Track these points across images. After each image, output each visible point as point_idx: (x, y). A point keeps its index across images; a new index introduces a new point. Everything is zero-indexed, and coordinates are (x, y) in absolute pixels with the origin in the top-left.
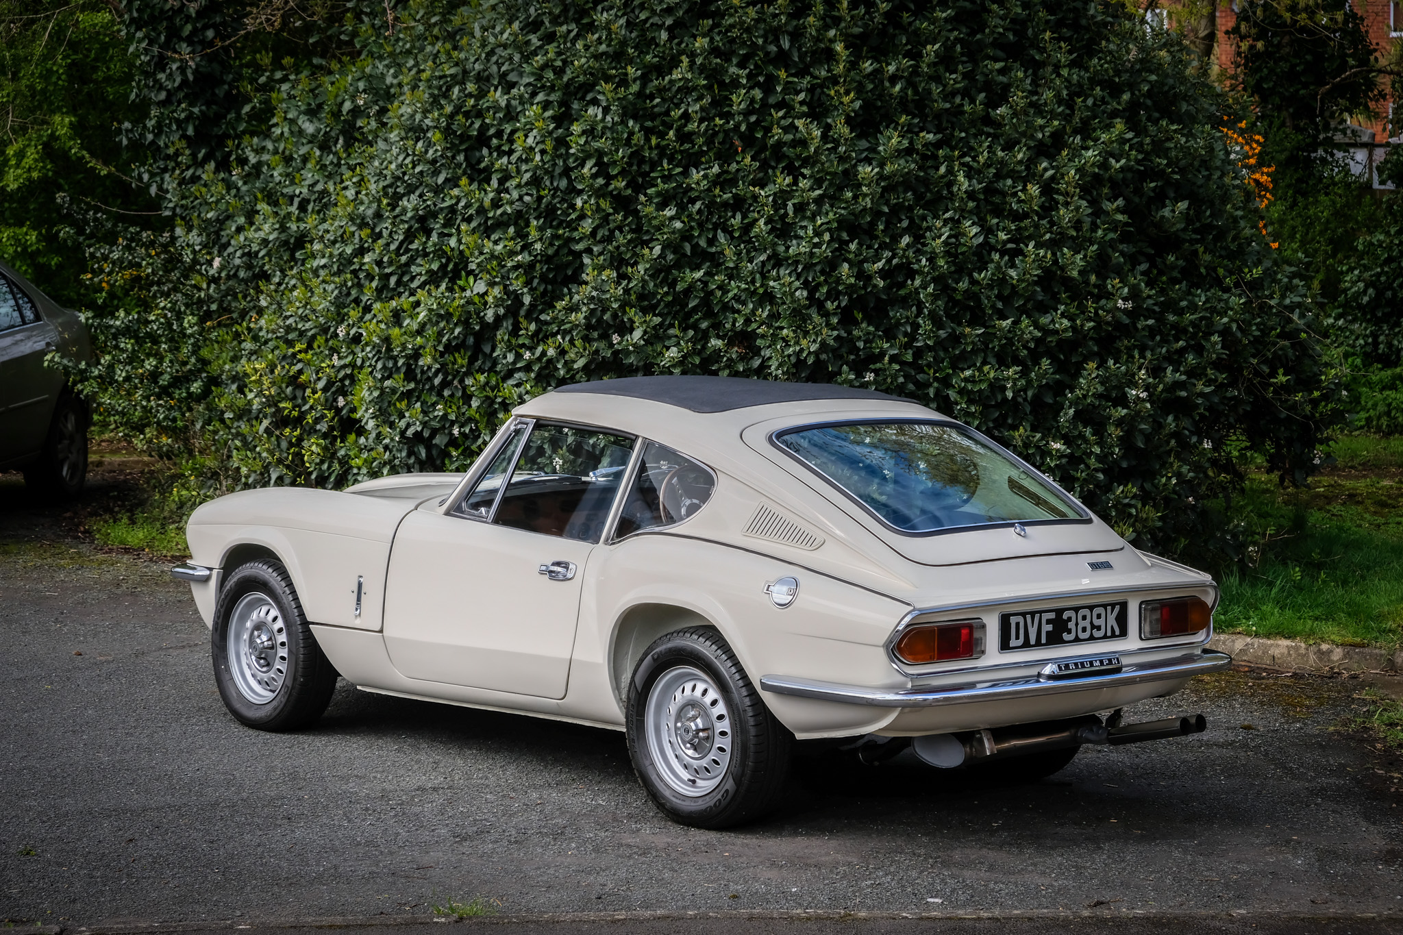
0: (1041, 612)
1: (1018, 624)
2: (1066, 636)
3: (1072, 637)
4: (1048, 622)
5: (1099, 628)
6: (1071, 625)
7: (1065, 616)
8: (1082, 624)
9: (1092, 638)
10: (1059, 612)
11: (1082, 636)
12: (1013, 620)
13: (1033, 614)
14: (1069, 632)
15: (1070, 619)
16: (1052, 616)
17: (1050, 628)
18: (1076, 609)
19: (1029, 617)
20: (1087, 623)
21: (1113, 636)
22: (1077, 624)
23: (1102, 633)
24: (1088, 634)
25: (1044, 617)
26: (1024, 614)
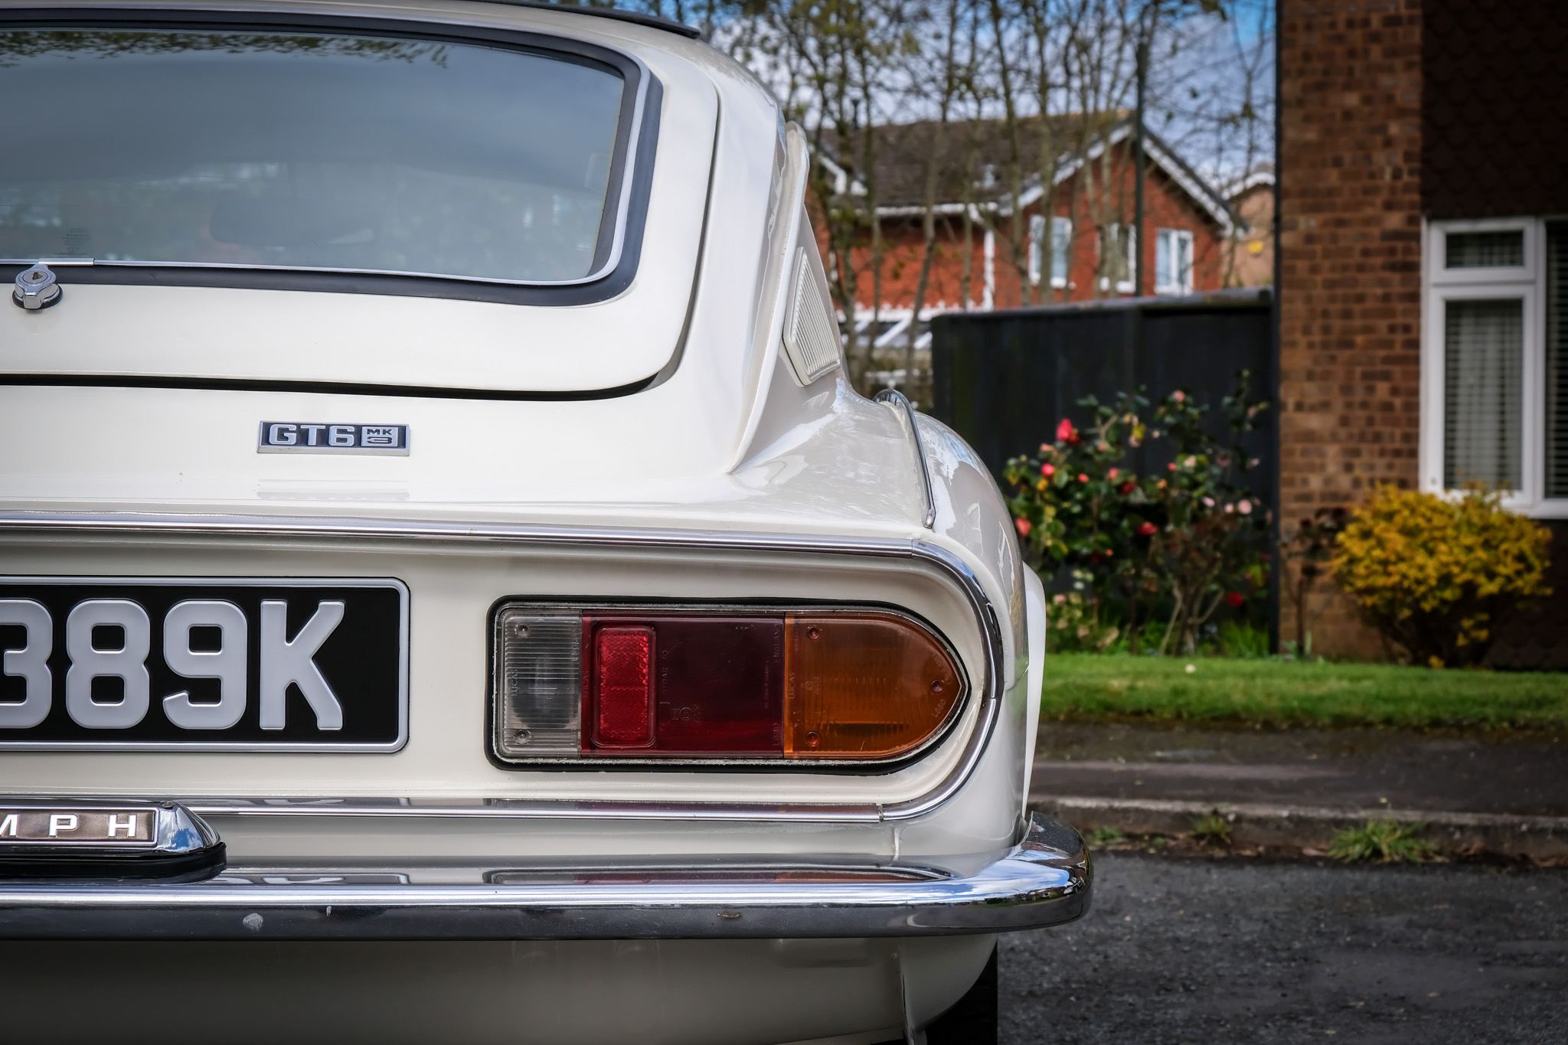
3: (29, 711)
5: (207, 690)
6: (19, 662)
8: (92, 662)
9: (156, 730)
11: (84, 710)
14: (13, 689)
18: (59, 599)
20: (126, 664)
21: (302, 729)
22: (59, 662)
23: (228, 711)
24: (132, 709)
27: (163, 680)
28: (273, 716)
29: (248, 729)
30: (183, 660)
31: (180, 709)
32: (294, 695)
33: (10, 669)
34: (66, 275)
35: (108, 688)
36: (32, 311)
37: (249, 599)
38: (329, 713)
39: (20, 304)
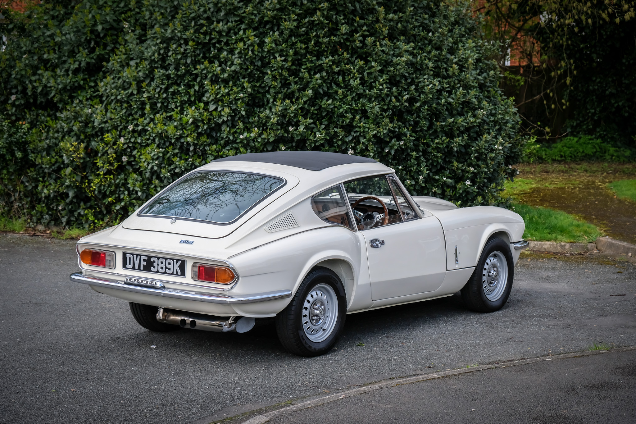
0: (141, 255)
1: (130, 258)
2: (152, 269)
3: (155, 270)
4: (144, 260)
5: (169, 269)
6: (155, 264)
7: (152, 260)
8: (160, 265)
9: (165, 273)
10: (150, 257)
11: (160, 270)
12: (128, 256)
13: (137, 255)
14: (154, 267)
15: (154, 262)
16: (146, 258)
17: (145, 263)
18: (158, 258)
19: (135, 257)
20: (163, 265)
21: (177, 274)
22: (158, 265)
23: (171, 272)
24: (163, 271)
25: (143, 258)
26: (133, 255)
27: (166, 268)
28: (175, 273)
29: (173, 274)
30: (168, 266)
31: (168, 271)
32: (177, 271)
35: (162, 268)
37: (173, 260)
38: (179, 273)
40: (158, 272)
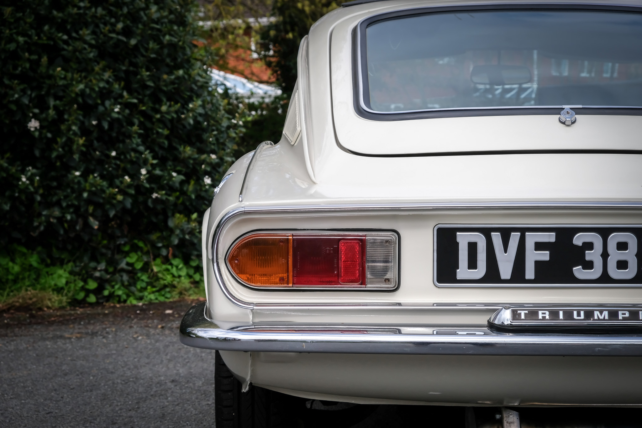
0: (523, 231)
1: (472, 247)
2: (578, 271)
3: (596, 273)
4: (539, 246)
6: (591, 255)
7: (578, 241)
8: (615, 255)
10: (566, 233)
11: (614, 273)
12: (463, 239)
13: (506, 233)
14: (589, 265)
15: (589, 246)
16: (550, 237)
17: (545, 256)
18: (605, 233)
19: (496, 238)
20: (629, 255)
22: (605, 255)
24: (629, 273)
25: (531, 239)
26: (487, 232)
33: (588, 258)
34: (578, 111)
35: (622, 265)
36: (568, 126)
39: (564, 123)
40: (605, 278)
